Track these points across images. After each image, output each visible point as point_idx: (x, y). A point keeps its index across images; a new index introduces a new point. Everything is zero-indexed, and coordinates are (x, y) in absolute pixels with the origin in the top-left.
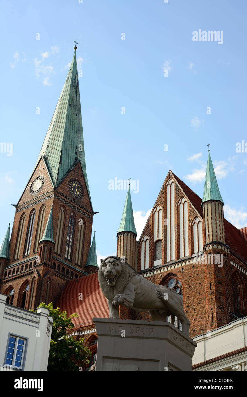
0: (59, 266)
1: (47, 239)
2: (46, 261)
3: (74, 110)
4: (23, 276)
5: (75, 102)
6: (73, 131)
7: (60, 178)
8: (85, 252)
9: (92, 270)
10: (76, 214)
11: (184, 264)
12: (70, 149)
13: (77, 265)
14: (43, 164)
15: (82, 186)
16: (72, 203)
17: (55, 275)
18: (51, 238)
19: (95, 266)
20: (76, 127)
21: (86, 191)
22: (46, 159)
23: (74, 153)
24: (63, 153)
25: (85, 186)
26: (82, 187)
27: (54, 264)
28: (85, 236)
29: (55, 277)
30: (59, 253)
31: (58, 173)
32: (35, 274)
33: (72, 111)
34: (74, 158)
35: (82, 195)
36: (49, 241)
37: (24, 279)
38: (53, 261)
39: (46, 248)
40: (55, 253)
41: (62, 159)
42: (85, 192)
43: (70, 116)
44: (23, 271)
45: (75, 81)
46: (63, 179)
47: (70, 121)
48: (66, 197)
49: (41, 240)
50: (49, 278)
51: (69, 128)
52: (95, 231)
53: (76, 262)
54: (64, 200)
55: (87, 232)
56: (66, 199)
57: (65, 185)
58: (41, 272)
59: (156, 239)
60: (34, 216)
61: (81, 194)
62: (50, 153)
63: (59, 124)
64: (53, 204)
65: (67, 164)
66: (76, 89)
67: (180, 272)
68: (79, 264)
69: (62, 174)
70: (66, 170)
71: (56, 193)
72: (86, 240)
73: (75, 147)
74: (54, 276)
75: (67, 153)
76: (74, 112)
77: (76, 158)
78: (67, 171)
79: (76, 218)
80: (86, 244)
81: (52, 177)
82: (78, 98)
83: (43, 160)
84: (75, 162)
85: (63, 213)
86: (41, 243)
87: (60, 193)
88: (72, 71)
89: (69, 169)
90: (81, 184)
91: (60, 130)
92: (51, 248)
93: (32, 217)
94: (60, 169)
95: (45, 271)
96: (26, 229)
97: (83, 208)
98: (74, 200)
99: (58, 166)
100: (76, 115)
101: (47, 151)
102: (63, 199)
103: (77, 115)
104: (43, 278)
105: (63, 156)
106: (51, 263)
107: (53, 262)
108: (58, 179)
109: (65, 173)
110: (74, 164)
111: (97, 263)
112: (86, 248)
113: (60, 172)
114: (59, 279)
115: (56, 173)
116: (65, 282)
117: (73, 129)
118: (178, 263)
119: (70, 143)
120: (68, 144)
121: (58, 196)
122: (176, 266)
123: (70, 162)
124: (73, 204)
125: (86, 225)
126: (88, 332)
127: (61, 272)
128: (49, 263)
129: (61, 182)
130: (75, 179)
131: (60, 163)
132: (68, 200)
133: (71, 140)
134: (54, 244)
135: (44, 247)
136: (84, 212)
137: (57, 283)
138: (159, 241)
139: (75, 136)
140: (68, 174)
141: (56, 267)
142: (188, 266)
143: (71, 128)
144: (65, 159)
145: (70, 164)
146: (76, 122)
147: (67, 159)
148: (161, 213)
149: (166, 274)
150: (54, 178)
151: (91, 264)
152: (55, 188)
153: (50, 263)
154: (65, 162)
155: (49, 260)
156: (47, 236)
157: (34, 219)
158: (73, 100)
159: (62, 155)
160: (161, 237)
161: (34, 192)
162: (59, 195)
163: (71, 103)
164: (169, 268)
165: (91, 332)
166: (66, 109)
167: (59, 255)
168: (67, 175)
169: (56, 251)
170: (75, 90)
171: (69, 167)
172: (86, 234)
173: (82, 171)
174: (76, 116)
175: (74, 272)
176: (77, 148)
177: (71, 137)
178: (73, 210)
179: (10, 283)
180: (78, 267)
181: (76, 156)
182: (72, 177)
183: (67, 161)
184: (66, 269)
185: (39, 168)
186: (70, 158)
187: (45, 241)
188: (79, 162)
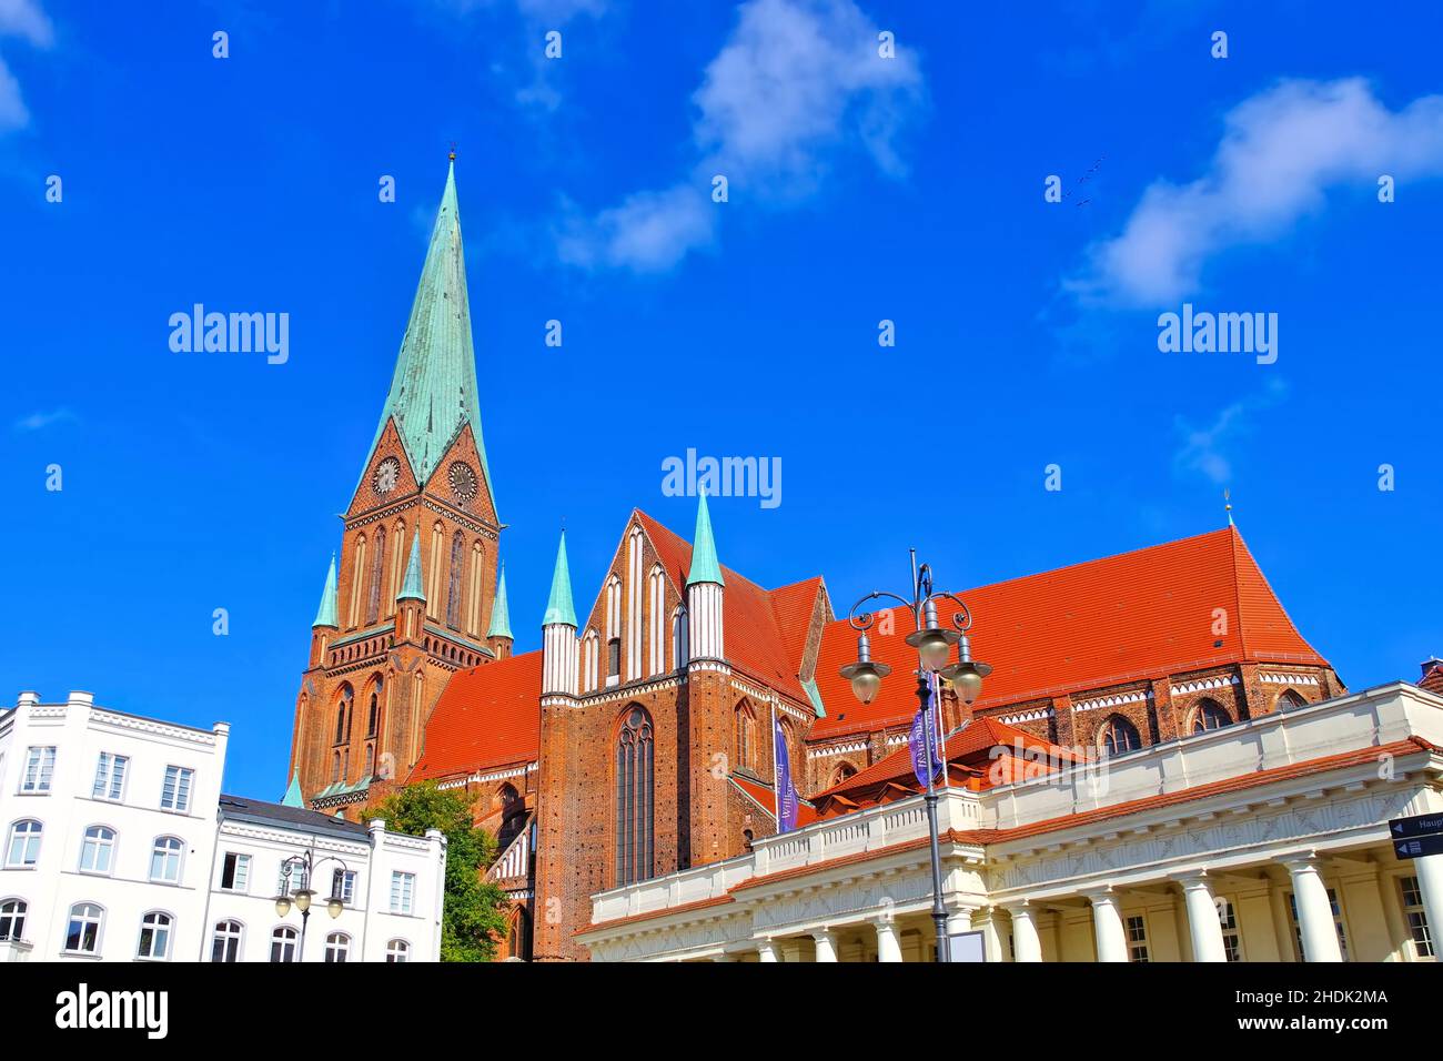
0: (436, 643)
1: (411, 595)
3: (454, 306)
5: (455, 288)
7: (430, 464)
8: (484, 609)
9: (500, 644)
10: (465, 534)
11: (655, 688)
12: (449, 397)
13: (471, 636)
14: (394, 430)
15: (475, 473)
16: (457, 513)
18: (418, 591)
19: (505, 637)
20: (458, 346)
21: (484, 482)
22: (400, 419)
23: (458, 405)
24: (435, 408)
25: (480, 472)
26: (475, 477)
27: (427, 640)
29: (430, 668)
30: (435, 617)
31: (426, 452)
33: (451, 309)
34: (458, 414)
35: (476, 492)
36: (416, 599)
37: (372, 670)
38: (425, 636)
39: (409, 611)
40: (428, 618)
41: (434, 421)
42: (482, 485)
43: (446, 323)
44: (369, 655)
46: (437, 464)
47: (445, 333)
48: (445, 502)
49: (400, 595)
50: (420, 671)
53: (470, 631)
54: (441, 507)
56: (444, 506)
57: (442, 475)
58: (402, 661)
59: (609, 636)
60: (383, 542)
61: (472, 490)
62: (408, 407)
63: (423, 341)
64: (420, 518)
65: (444, 430)
67: (650, 701)
68: (475, 633)
69: (435, 454)
71: (425, 497)
73: (458, 391)
74: (427, 666)
75: (444, 406)
76: (455, 312)
77: (461, 414)
78: (445, 444)
79: (466, 542)
81: (414, 462)
83: (395, 422)
84: (460, 423)
85: (440, 536)
86: (400, 601)
87: (431, 496)
88: (446, 213)
89: (449, 442)
90: (472, 471)
92: (419, 611)
94: (430, 444)
95: (410, 659)
97: (478, 519)
98: (460, 504)
99: (425, 437)
100: (459, 317)
101: (401, 401)
103: (461, 315)
104: (408, 671)
105: (434, 414)
106: (422, 641)
107: (424, 638)
109: (439, 452)
110: (457, 428)
112: (486, 600)
114: (439, 670)
116: (448, 673)
117: (454, 349)
118: (644, 685)
119: (449, 383)
120: (444, 385)
121: (428, 501)
122: (643, 691)
123: (449, 426)
124: (460, 514)
125: (485, 554)
126: (496, 777)
127: (440, 655)
129: (434, 472)
130: (461, 462)
131: (430, 429)
132: (447, 508)
133: (449, 377)
134: (425, 603)
136: (482, 528)
137: (434, 677)
138: (616, 641)
139: (458, 365)
140: (447, 452)
142: (662, 691)
143: (450, 349)
144: (439, 420)
145: (449, 431)
146: (458, 334)
147: (444, 419)
148: (619, 588)
149: (626, 703)
150: (419, 464)
151: (498, 632)
152: (421, 487)
153: (419, 641)
154: (440, 427)
155: (417, 637)
156: (410, 588)
158: (451, 284)
159: (433, 412)
160: (618, 635)
161: (380, 491)
162: (430, 499)
163: (446, 291)
164: (631, 693)
165: (501, 776)
166: (437, 307)
167: (434, 621)
168: (445, 456)
169: (429, 614)
171: (449, 438)
173: (474, 441)
174: (459, 321)
175: (465, 652)
176: (462, 392)
177: (449, 369)
178: (458, 526)
179: (345, 677)
180: (472, 641)
181: (462, 410)
182: (453, 460)
183: (444, 424)
184: (449, 648)
185: (386, 440)
186: (448, 416)
187: (407, 599)
188: (468, 422)
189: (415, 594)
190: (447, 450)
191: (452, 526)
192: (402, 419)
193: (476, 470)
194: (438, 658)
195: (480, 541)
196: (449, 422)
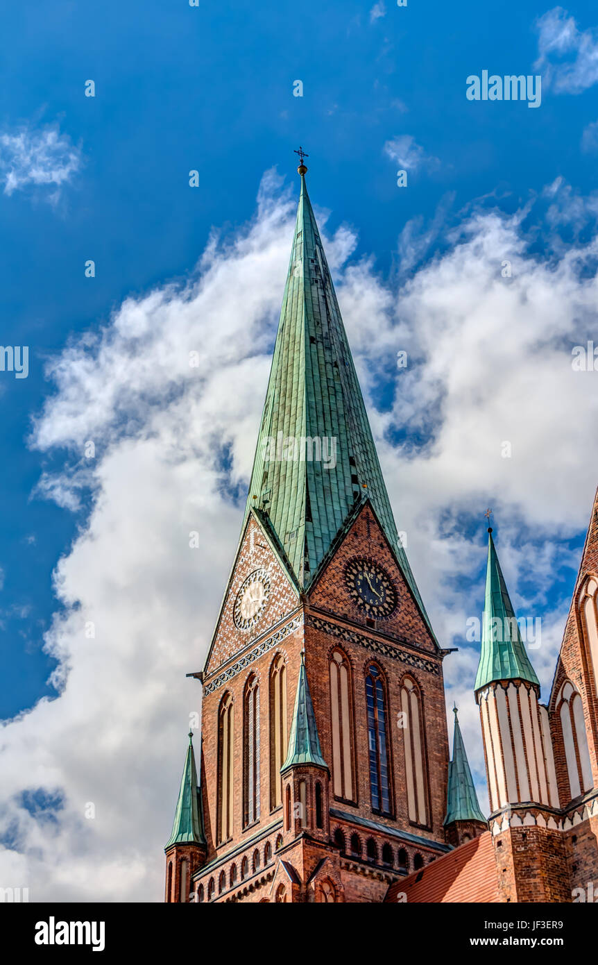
0: (355, 838)
1: (301, 760)
2: (309, 828)
3: (327, 353)
5: (326, 329)
6: (334, 414)
7: (313, 565)
8: (434, 782)
9: (467, 835)
10: (385, 665)
13: (414, 825)
14: (257, 530)
15: (389, 576)
16: (366, 634)
17: (347, 867)
18: (313, 753)
19: (473, 821)
20: (340, 404)
21: (405, 589)
22: (264, 516)
23: (348, 480)
24: (312, 487)
25: (397, 573)
27: (339, 833)
28: (428, 729)
29: (347, 877)
30: (349, 796)
31: (306, 550)
32: (283, 877)
33: (321, 355)
34: (350, 493)
35: (396, 604)
36: (310, 765)
38: (334, 825)
39: (303, 786)
40: (341, 800)
41: (313, 507)
42: (402, 591)
43: (316, 373)
44: (250, 874)
45: (317, 267)
46: (324, 566)
47: (318, 388)
48: (344, 618)
49: (287, 763)
50: (328, 880)
51: (320, 408)
52: (455, 710)
53: (413, 818)
54: (339, 628)
55: (430, 718)
56: (343, 625)
57: (335, 581)
58: (299, 867)
60: (258, 696)
61: (388, 599)
62: (275, 495)
63: (288, 404)
64: (307, 645)
65: (330, 516)
66: (324, 288)
68: (423, 821)
69: (320, 551)
70: (329, 535)
71: (310, 612)
72: (431, 744)
73: (347, 462)
74: (343, 873)
75: (326, 484)
76: (328, 359)
77: (355, 494)
78: (333, 537)
79: (388, 678)
80: (434, 753)
81: (289, 567)
83: (257, 519)
84: (354, 506)
85: (343, 670)
87: (321, 611)
88: (301, 239)
89: (340, 532)
90: (384, 572)
91: (292, 420)
92: (318, 784)
93: (251, 701)
94: (310, 538)
95: (312, 862)
96: (240, 741)
97: (404, 642)
98: (371, 622)
99: (302, 530)
100: (336, 366)
101: (264, 492)
102: (336, 627)
103: (339, 363)
104: (308, 883)
105: (313, 497)
106: (328, 830)
107: (333, 828)
108: (307, 568)
109: (327, 548)
110: (351, 513)
111: (479, 811)
112: (435, 768)
113: (311, 545)
114: (364, 879)
115: (300, 551)
116: (384, 887)
117: (333, 407)
121: (316, 619)
123: (338, 509)
124: (371, 636)
125: (422, 695)
127: (364, 856)
128: (320, 834)
129: (321, 576)
130: (365, 560)
131: (309, 517)
132: (350, 628)
134: (329, 771)
135: (298, 784)
136: (412, 656)
137: (359, 893)
139: (342, 428)
140: (337, 548)
141: (348, 844)
143: (327, 408)
144: (321, 504)
145: (338, 516)
146: (338, 387)
147: (329, 502)
150: (296, 570)
151: (460, 814)
152: (302, 599)
153: (323, 833)
154: (323, 513)
155: (320, 825)
156: (298, 749)
157: (258, 707)
158: (318, 323)
159: (311, 494)
161: (247, 624)
162: (319, 616)
163: (313, 334)
166: (302, 355)
167: (351, 803)
168: (335, 551)
169: (338, 792)
170: (321, 293)
171: (339, 525)
172: (428, 723)
173: (381, 529)
174: (335, 369)
175: (408, 850)
176: (352, 463)
178: (370, 655)
180: (419, 833)
182: (351, 554)
183: (330, 509)
184: (380, 845)
185: (248, 548)
186: (335, 497)
187: (298, 768)
188: (368, 503)
189: (307, 757)
190: (337, 544)
191: (359, 655)
193: (390, 570)
194: (361, 862)
195: (410, 674)
196: (337, 507)
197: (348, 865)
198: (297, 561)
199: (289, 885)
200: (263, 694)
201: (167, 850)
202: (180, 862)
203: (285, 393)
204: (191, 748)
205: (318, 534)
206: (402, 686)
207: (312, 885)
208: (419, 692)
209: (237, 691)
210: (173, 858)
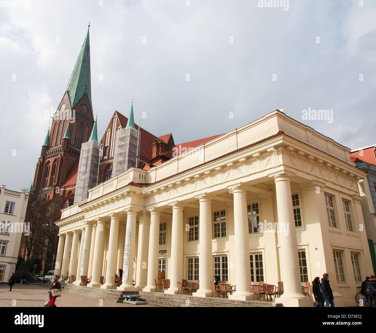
0: (73, 151)
2: (65, 149)
4: (55, 156)
5: (86, 59)
7: (75, 104)
10: (84, 123)
12: (82, 87)
14: (67, 95)
18: (68, 137)
23: (84, 89)
25: (90, 107)
26: (88, 108)
27: (70, 150)
29: (70, 157)
30: (73, 144)
32: (60, 156)
33: (85, 64)
34: (84, 92)
35: (88, 112)
37: (55, 158)
40: (71, 144)
41: (77, 93)
42: (90, 110)
43: (83, 68)
44: (55, 154)
45: (88, 47)
46: (77, 104)
47: (83, 71)
50: (67, 158)
51: (82, 75)
56: (78, 115)
57: (78, 107)
58: (62, 155)
59: (106, 145)
62: (71, 89)
63: (77, 72)
69: (76, 102)
75: (80, 89)
77: (85, 92)
78: (79, 99)
79: (84, 125)
81: (71, 103)
82: (88, 56)
84: (84, 94)
85: (76, 123)
86: (63, 139)
88: (86, 40)
89: (81, 98)
92: (68, 142)
95: (65, 154)
97: (88, 119)
98: (83, 115)
99: (74, 97)
100: (87, 67)
101: (69, 88)
105: (77, 91)
107: (69, 149)
108: (73, 104)
109: (78, 101)
110: (83, 95)
113: (75, 100)
114: (73, 158)
115: (73, 101)
117: (85, 75)
119: (82, 83)
120: (81, 84)
123: (81, 95)
127: (74, 154)
128: (67, 150)
129: (76, 106)
130: (84, 104)
131: (76, 95)
133: (83, 82)
134: (70, 140)
135: (65, 141)
136: (89, 122)
138: (107, 147)
139: (85, 79)
141: (71, 152)
146: (86, 71)
148: (110, 132)
149: (108, 164)
152: (72, 109)
154: (78, 95)
155: (67, 148)
156: (66, 136)
157: (61, 126)
158: (85, 58)
160: (108, 145)
163: (84, 60)
164: (110, 161)
166: (81, 64)
168: (79, 102)
171: (81, 97)
173: (88, 99)
176: (86, 86)
177: (83, 80)
178: (82, 121)
179: (49, 159)
181: (85, 91)
183: (80, 94)
184: (77, 153)
185: (65, 98)
186: (81, 92)
187: (65, 139)
188: (87, 94)
189: (67, 138)
190: (80, 101)
191: (80, 121)
192: (68, 92)
194: (73, 155)
195: (88, 125)
196: (81, 94)
197: (70, 156)
198: (72, 102)
199: (60, 157)
200: (62, 124)
201: (42, 146)
202: (44, 149)
203: (77, 70)
204: (49, 130)
205: (77, 98)
206: (86, 127)
207: (64, 158)
208: (89, 128)
209: (58, 122)
210: (43, 148)
